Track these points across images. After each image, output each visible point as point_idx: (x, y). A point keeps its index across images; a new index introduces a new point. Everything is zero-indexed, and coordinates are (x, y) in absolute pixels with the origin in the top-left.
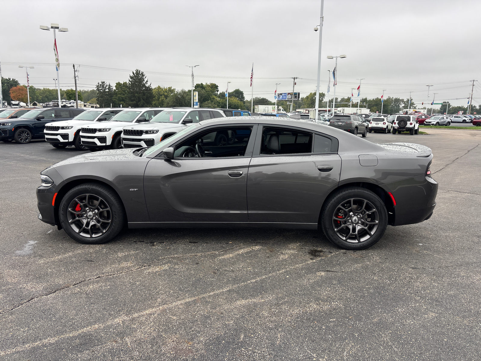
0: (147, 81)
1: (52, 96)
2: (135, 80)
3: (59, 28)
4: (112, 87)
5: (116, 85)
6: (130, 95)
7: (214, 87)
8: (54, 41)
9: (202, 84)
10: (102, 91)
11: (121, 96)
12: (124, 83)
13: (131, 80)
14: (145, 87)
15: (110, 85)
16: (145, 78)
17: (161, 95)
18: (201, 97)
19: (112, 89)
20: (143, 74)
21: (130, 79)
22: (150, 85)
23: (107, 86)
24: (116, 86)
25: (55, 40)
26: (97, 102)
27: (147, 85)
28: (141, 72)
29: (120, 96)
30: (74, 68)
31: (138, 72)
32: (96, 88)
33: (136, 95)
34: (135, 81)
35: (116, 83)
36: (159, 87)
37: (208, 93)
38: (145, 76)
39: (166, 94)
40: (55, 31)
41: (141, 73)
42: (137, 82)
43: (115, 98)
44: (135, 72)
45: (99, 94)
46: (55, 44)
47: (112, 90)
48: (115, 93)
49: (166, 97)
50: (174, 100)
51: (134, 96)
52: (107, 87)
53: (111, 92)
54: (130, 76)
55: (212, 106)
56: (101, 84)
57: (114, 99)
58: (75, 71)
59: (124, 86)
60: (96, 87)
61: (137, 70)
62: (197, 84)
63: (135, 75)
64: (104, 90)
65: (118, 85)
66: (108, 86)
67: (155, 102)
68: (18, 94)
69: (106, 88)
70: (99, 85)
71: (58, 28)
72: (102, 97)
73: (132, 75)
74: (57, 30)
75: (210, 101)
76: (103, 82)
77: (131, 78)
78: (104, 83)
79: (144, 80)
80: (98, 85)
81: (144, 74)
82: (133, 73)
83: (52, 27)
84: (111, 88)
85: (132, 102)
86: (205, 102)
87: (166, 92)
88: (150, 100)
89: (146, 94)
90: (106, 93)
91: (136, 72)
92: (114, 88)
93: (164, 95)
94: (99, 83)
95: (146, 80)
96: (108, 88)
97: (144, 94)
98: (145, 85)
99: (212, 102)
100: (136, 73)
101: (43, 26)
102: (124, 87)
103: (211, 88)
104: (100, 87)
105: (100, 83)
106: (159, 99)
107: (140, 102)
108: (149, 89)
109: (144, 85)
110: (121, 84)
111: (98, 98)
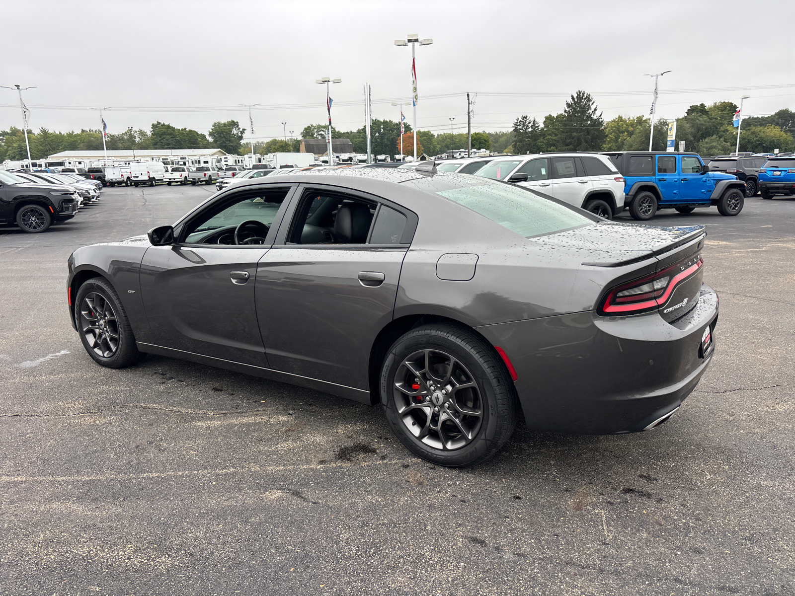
0: (595, 110)
1: (455, 144)
2: (574, 108)
3: (419, 40)
4: (538, 123)
5: (544, 119)
6: (564, 136)
7: (730, 109)
8: (412, 61)
9: (702, 105)
10: (521, 131)
11: (552, 138)
12: (559, 115)
13: (568, 110)
14: (592, 119)
15: (534, 120)
16: (593, 104)
17: (623, 132)
18: (698, 130)
19: (537, 127)
20: (589, 98)
21: (566, 108)
22: (601, 115)
23: (530, 123)
24: (544, 122)
25: (414, 59)
26: (513, 149)
27: (594, 117)
28: (585, 95)
29: (550, 137)
30: (468, 99)
31: (581, 94)
32: (513, 127)
33: (575, 134)
34: (575, 111)
35: (545, 117)
36: (620, 118)
37: (714, 120)
38: (592, 101)
39: (632, 129)
40: (413, 46)
41: (587, 97)
42: (578, 112)
43: (541, 142)
44: (575, 96)
45: (517, 137)
46: (414, 65)
47: (538, 129)
48: (543, 133)
49: (630, 134)
50: (642, 139)
51: (571, 137)
52: (530, 125)
53: (536, 131)
54: (567, 104)
55: (720, 145)
56: (522, 120)
57: (540, 144)
58: (469, 104)
59: (558, 121)
60: (514, 125)
61: (579, 91)
62: (693, 106)
63: (576, 100)
64: (526, 130)
65: (549, 119)
66: (532, 123)
67: (610, 145)
68: (407, 145)
69: (527, 126)
70: (517, 123)
71: (417, 40)
72: (520, 141)
73: (570, 100)
74: (416, 44)
75: (715, 136)
76: (524, 117)
77: (569, 105)
78: (526, 117)
79: (589, 108)
80: (516, 121)
81: (591, 97)
82: (573, 98)
83: (409, 41)
84: (536, 125)
85: (567, 147)
86: (705, 138)
87: (632, 125)
88: (599, 141)
89: (592, 131)
90: (527, 134)
91: (578, 95)
92: (542, 126)
93: (627, 131)
94: (518, 119)
95: (593, 108)
96: (531, 127)
97: (588, 132)
98: (592, 116)
99: (720, 137)
100: (577, 97)
101: (398, 41)
102: (557, 123)
103: (722, 111)
104: (519, 125)
105: (520, 119)
106: (617, 138)
107: (580, 147)
108: (598, 123)
109: (589, 117)
110: (554, 117)
111: (516, 144)
